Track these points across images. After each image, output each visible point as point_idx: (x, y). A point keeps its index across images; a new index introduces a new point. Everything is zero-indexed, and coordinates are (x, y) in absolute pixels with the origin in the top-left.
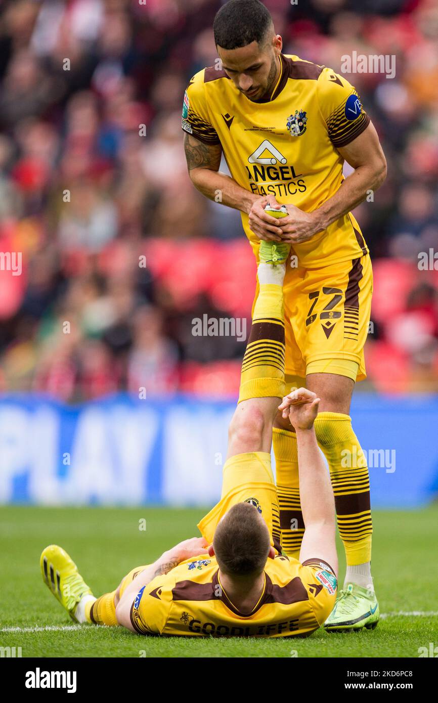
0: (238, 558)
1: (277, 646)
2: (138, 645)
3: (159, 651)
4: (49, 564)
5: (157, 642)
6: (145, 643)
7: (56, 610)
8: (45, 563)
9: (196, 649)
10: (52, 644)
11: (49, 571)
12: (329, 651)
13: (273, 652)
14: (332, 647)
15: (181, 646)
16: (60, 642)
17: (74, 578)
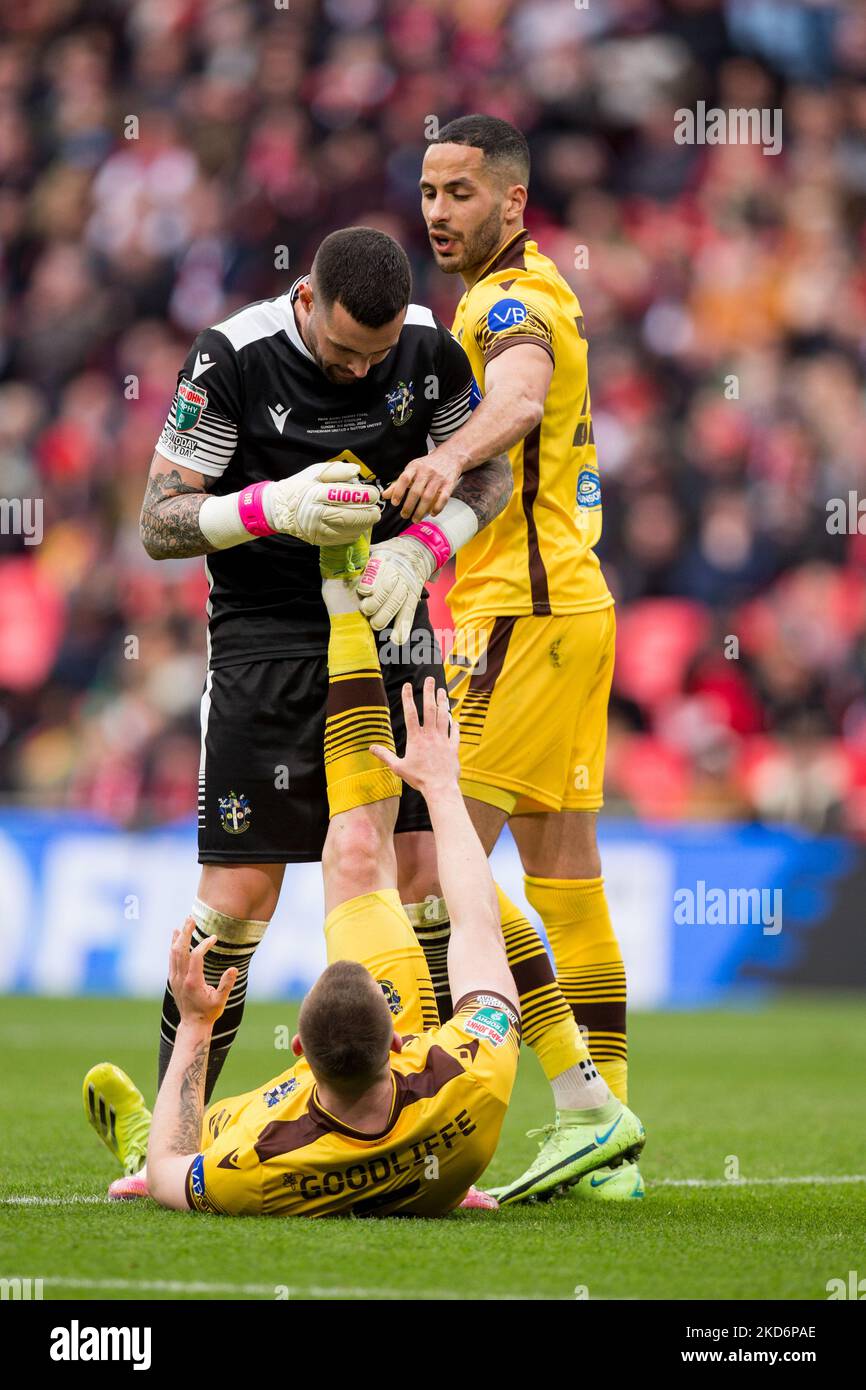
0: (340, 1049)
1: (461, 1233)
2: (232, 1229)
3: (265, 1239)
4: (98, 1095)
5: (262, 1225)
6: (243, 1226)
7: (96, 1169)
8: (91, 1093)
9: (327, 1237)
10: (90, 1225)
11: (97, 1106)
12: (546, 1243)
13: (455, 1243)
14: (551, 1236)
15: (301, 1230)
16: (103, 1221)
17: (139, 1118)
